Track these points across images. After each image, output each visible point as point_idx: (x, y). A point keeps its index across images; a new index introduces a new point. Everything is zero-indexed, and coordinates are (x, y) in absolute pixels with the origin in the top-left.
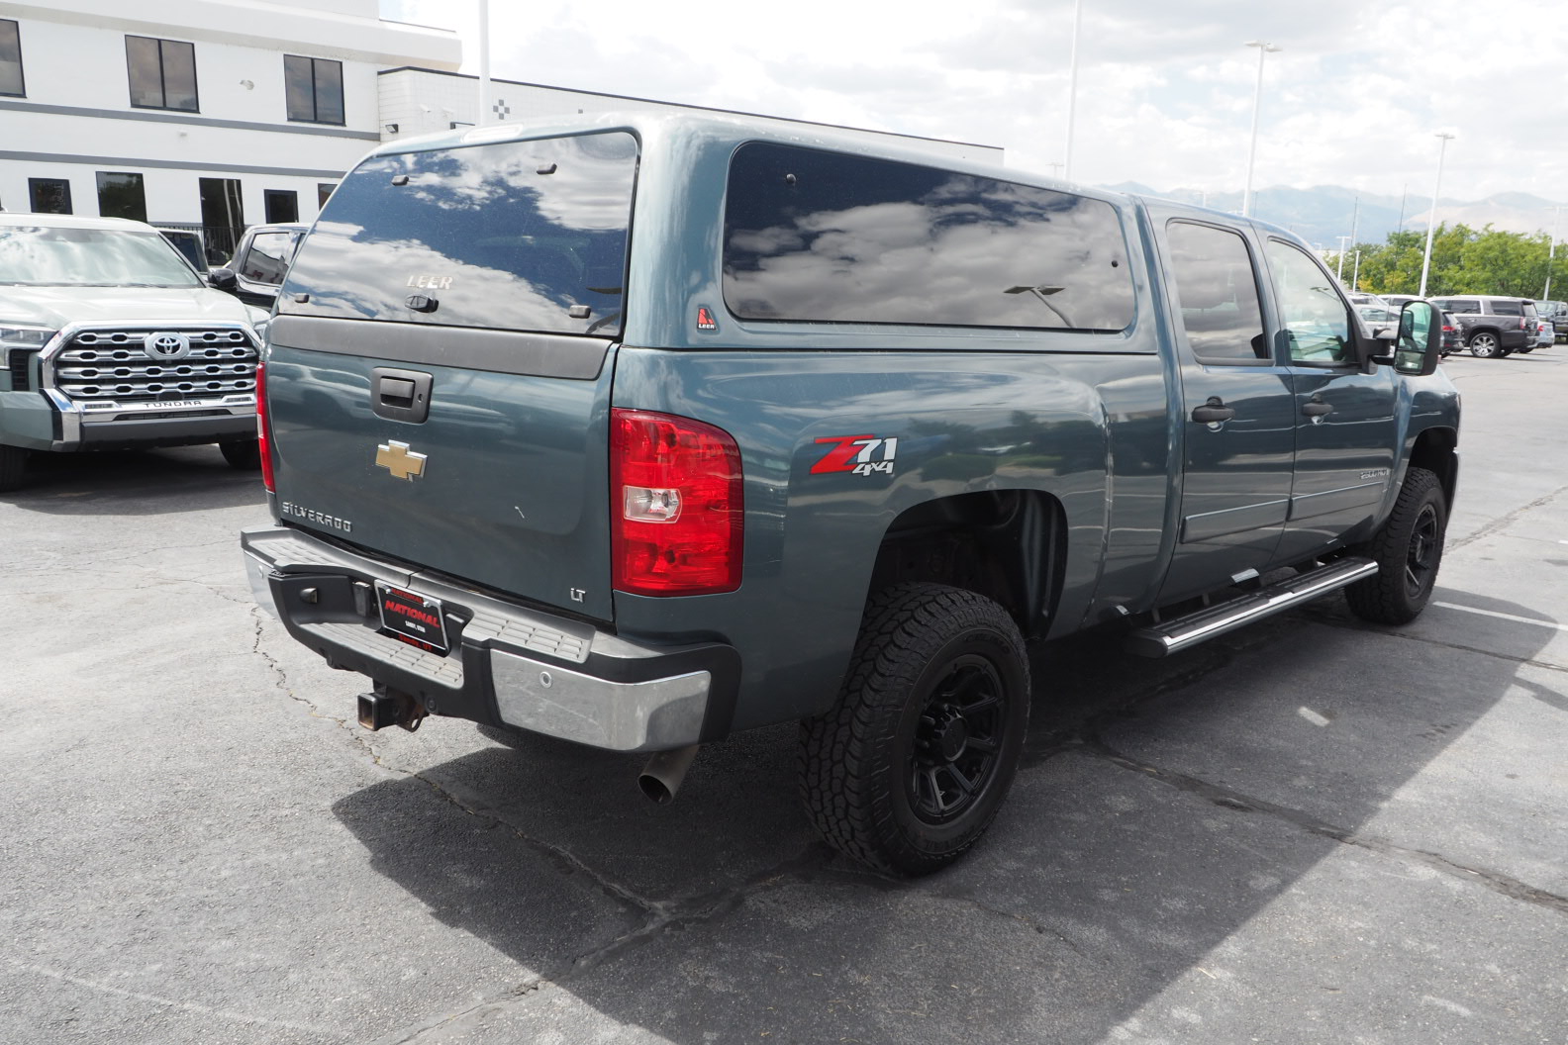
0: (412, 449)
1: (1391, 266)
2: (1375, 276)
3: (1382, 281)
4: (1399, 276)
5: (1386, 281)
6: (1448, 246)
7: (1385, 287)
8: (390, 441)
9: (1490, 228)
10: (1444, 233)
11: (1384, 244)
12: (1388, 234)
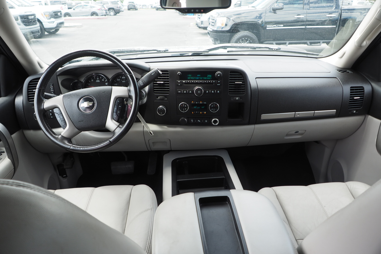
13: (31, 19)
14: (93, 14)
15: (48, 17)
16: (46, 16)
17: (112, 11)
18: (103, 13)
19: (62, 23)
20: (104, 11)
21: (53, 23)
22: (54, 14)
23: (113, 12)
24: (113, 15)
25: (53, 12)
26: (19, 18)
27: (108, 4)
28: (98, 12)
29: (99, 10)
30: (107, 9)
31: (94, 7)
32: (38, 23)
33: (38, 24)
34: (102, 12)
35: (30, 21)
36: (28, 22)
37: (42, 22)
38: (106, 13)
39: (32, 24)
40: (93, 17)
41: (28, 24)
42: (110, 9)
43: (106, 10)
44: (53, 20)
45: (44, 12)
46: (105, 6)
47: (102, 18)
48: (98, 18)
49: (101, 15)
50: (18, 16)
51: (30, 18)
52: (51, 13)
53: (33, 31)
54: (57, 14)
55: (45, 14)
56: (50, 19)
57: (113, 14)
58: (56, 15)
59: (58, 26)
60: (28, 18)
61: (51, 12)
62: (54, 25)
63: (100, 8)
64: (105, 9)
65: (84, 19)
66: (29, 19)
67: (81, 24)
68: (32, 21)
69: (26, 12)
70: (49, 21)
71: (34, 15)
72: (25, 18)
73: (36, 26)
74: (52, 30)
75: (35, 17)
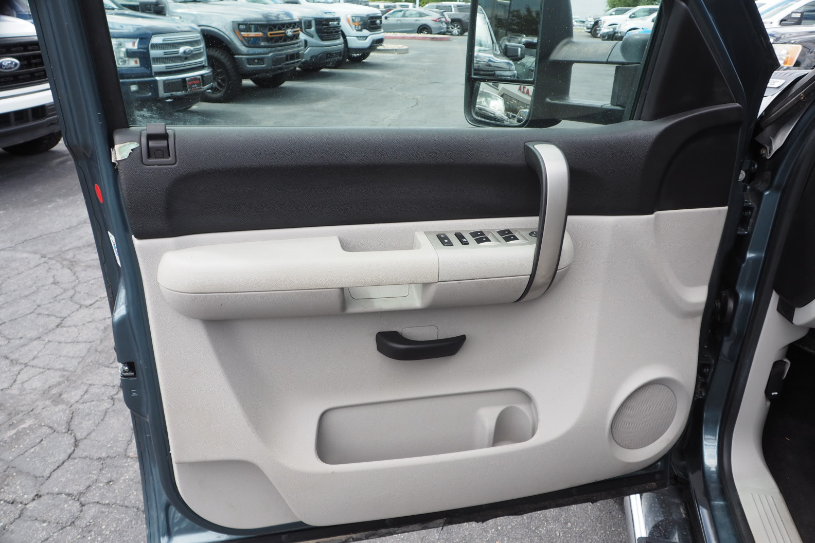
13: (333, 27)
14: (423, 28)
15: (358, 28)
16: (356, 24)
17: (457, 26)
18: (443, 28)
19: (380, 41)
20: (444, 24)
21: (366, 39)
22: (369, 21)
23: (459, 28)
24: (457, 34)
25: (368, 17)
26: (313, 23)
27: (451, 11)
28: (432, 25)
29: (435, 21)
30: (449, 20)
31: (427, 15)
32: (341, 38)
33: (341, 40)
34: (441, 25)
35: (332, 30)
36: (327, 33)
37: (346, 34)
38: (448, 28)
39: (332, 38)
40: (421, 35)
41: (326, 36)
42: (454, 21)
43: (447, 23)
44: (365, 32)
45: (352, 17)
46: (445, 14)
47: (441, 39)
48: (433, 39)
49: (437, 32)
50: (311, 19)
51: (331, 24)
52: (364, 19)
53: (332, 51)
55: (353, 20)
56: (361, 31)
57: (457, 32)
58: (371, 23)
59: (373, 46)
60: (328, 25)
61: (365, 16)
62: (366, 43)
63: (439, 19)
64: (446, 20)
65: (404, 38)
66: (330, 28)
67: (406, 47)
68: (334, 31)
69: (326, 13)
70: (360, 34)
71: (338, 19)
72: (323, 25)
73: (338, 42)
74: (358, 54)
75: (339, 24)
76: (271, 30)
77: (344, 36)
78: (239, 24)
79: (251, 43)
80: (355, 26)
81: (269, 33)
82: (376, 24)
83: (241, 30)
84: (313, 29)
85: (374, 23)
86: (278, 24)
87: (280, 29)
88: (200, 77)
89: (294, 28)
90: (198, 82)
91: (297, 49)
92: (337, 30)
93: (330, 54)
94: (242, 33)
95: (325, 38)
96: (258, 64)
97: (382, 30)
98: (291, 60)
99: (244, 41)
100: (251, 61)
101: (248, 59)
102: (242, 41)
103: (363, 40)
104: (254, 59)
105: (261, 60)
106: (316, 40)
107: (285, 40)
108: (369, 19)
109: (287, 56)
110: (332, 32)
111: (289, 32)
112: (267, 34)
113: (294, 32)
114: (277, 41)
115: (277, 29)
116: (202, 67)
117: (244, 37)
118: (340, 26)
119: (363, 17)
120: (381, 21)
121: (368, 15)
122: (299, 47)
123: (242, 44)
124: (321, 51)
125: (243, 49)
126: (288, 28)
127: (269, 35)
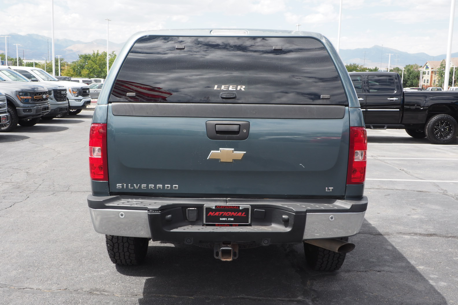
0: (235, 150)
1: (82, 67)
2: (77, 71)
3: (80, 73)
4: (87, 71)
5: (82, 73)
6: (102, 60)
7: (81, 75)
8: (220, 149)
9: (114, 53)
10: (99, 55)
11: (79, 59)
12: (79, 55)
16: (74, 93)
19: (88, 103)
21: (80, 101)
26: (52, 92)
35: (62, 96)
36: (60, 97)
37: (69, 98)
39: (65, 100)
44: (80, 97)
45: (72, 89)
50: (51, 90)
53: (63, 107)
54: (86, 91)
55: (73, 90)
56: (77, 96)
58: (83, 92)
59: (84, 105)
60: (61, 93)
61: (80, 88)
62: (81, 103)
66: (62, 94)
68: (63, 97)
69: (59, 87)
70: (77, 98)
71: (65, 90)
72: (58, 93)
73: (65, 102)
74: (74, 110)
75: (66, 92)
76: (35, 95)
77: (68, 100)
78: (19, 92)
79: (26, 101)
80: (74, 94)
81: (35, 97)
82: (86, 93)
83: (20, 95)
84: (52, 95)
85: (85, 92)
86: (39, 92)
87: (40, 95)
88: (6, 116)
89: (46, 94)
90: (5, 118)
91: (48, 105)
92: (65, 96)
93: (62, 109)
94: (21, 97)
95: (59, 100)
96: (28, 112)
97: (90, 96)
98: (45, 110)
99: (22, 100)
100: (25, 111)
101: (24, 110)
102: (21, 101)
103: (78, 101)
104: (27, 109)
105: (30, 110)
106: (54, 101)
107: (42, 100)
108: (82, 90)
109: (43, 108)
110: (62, 97)
111: (44, 96)
112: (34, 97)
113: (46, 96)
114: (38, 101)
115: (38, 95)
116: (5, 112)
117: (21, 99)
118: (67, 94)
119: (79, 89)
120: (89, 91)
121: (82, 88)
122: (48, 104)
123: (20, 102)
124: (57, 107)
125: (21, 104)
126: (43, 94)
127: (35, 98)
